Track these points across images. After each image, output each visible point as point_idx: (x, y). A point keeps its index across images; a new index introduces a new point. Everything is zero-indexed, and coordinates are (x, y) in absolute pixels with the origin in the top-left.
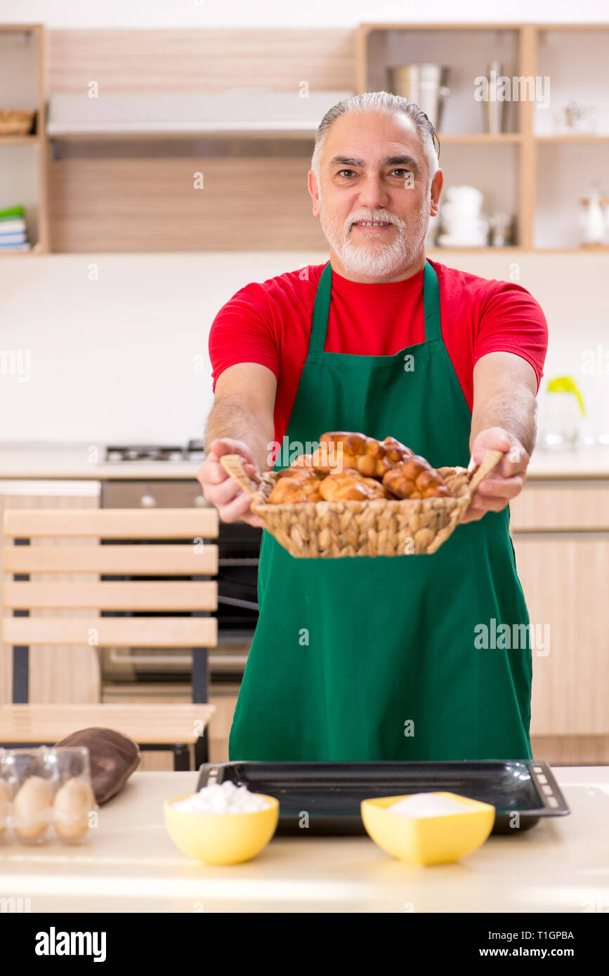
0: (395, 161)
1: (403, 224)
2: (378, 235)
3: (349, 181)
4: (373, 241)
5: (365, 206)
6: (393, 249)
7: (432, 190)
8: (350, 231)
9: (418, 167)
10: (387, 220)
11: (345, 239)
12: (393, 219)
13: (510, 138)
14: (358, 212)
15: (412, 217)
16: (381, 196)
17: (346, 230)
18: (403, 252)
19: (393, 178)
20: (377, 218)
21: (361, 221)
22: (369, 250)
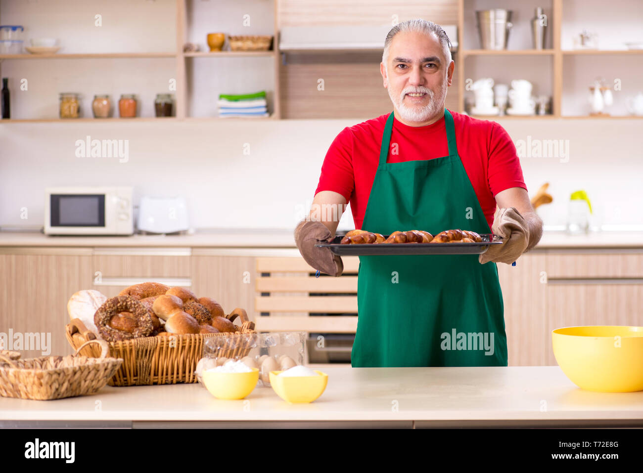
0: (427, 60)
1: (433, 94)
2: (419, 101)
3: (403, 71)
4: (417, 104)
5: (412, 85)
6: (428, 108)
7: (448, 73)
8: (404, 98)
10: (424, 92)
11: (401, 102)
15: (437, 90)
16: (420, 79)
17: (402, 98)
18: (433, 109)
19: (427, 68)
20: (419, 91)
21: (410, 93)
22: (415, 110)
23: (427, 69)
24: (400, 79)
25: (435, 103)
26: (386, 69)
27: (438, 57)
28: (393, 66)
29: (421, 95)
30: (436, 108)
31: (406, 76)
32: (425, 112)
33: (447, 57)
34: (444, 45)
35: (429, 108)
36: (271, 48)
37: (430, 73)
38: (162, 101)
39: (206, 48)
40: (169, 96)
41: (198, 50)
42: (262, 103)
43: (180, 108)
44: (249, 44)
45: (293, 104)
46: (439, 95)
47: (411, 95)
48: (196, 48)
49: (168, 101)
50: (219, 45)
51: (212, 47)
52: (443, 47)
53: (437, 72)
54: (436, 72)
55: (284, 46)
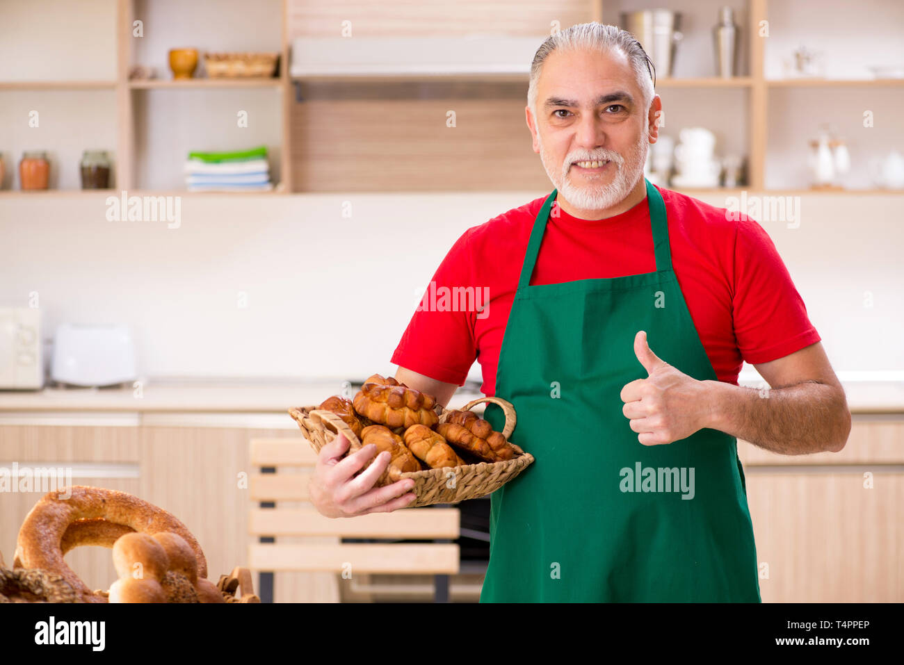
0: (608, 99)
1: (622, 159)
2: (598, 176)
3: (564, 121)
4: (593, 182)
5: (582, 146)
6: (613, 186)
7: (649, 118)
8: (569, 171)
9: (633, 101)
10: (605, 158)
11: (564, 179)
12: (612, 156)
13: (742, 81)
14: (575, 152)
15: (630, 152)
16: (596, 135)
17: (565, 171)
18: (623, 188)
19: (608, 115)
20: (595, 158)
21: (580, 162)
22: (589, 192)
23: (608, 117)
24: (561, 136)
25: (626, 177)
26: (535, 119)
27: (629, 92)
28: (546, 114)
29: (601, 164)
30: (628, 185)
31: (570, 131)
32: (609, 197)
33: (644, 91)
34: (638, 69)
35: (617, 188)
36: (276, 74)
37: (614, 123)
38: (92, 163)
39: (167, 74)
40: (104, 154)
41: (154, 77)
42: (261, 166)
43: (122, 174)
44: (239, 67)
45: (318, 168)
46: (635, 161)
47: (582, 165)
48: (149, 73)
49: (103, 163)
50: (190, 69)
51: (176, 71)
52: (636, 73)
53: (627, 121)
54: (624, 120)
55: (299, 69)
